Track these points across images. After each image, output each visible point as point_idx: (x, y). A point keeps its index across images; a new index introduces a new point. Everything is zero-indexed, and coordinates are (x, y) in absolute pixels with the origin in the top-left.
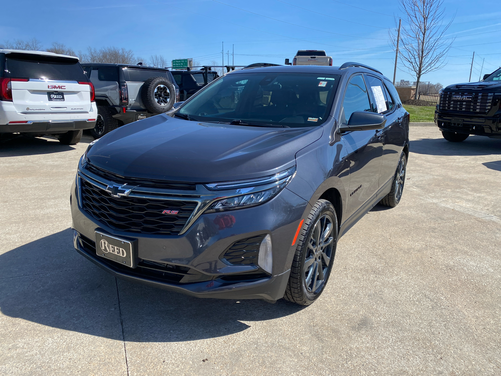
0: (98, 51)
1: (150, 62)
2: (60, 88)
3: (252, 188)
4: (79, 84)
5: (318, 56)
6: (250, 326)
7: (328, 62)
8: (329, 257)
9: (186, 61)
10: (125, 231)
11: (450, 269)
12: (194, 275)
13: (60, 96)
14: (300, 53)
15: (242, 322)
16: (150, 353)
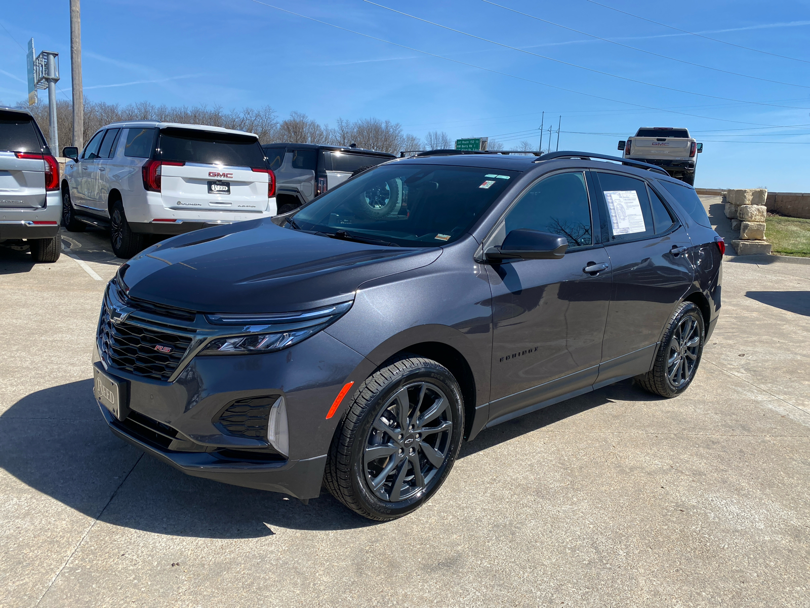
0: (351, 125)
1: (426, 142)
2: (225, 176)
3: (267, 326)
4: (253, 171)
5: (675, 137)
6: (275, 534)
7: (687, 148)
8: (442, 453)
9: (477, 142)
10: (119, 369)
11: (681, 510)
12: (182, 441)
13: (224, 187)
14: (642, 132)
15: (269, 526)
16: (115, 541)
